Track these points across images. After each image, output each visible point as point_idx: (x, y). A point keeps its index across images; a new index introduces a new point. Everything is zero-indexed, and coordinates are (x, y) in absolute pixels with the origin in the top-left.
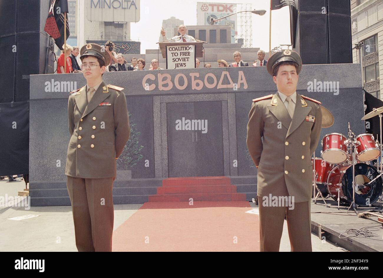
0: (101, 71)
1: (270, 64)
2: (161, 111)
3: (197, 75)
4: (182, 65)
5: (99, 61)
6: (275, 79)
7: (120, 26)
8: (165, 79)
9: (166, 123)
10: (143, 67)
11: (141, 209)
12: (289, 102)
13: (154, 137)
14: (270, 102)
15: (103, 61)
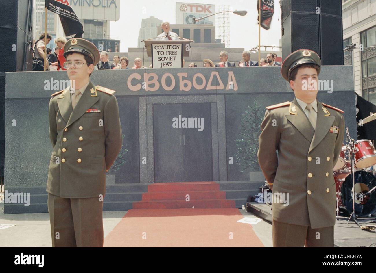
0: (89, 70)
1: (286, 66)
2: (147, 112)
3: (186, 75)
4: (168, 64)
5: (85, 59)
6: (292, 84)
7: (100, 24)
8: (151, 79)
9: (152, 125)
10: (127, 66)
11: (126, 217)
12: (311, 110)
13: (139, 140)
14: (288, 110)
15: (91, 58)
